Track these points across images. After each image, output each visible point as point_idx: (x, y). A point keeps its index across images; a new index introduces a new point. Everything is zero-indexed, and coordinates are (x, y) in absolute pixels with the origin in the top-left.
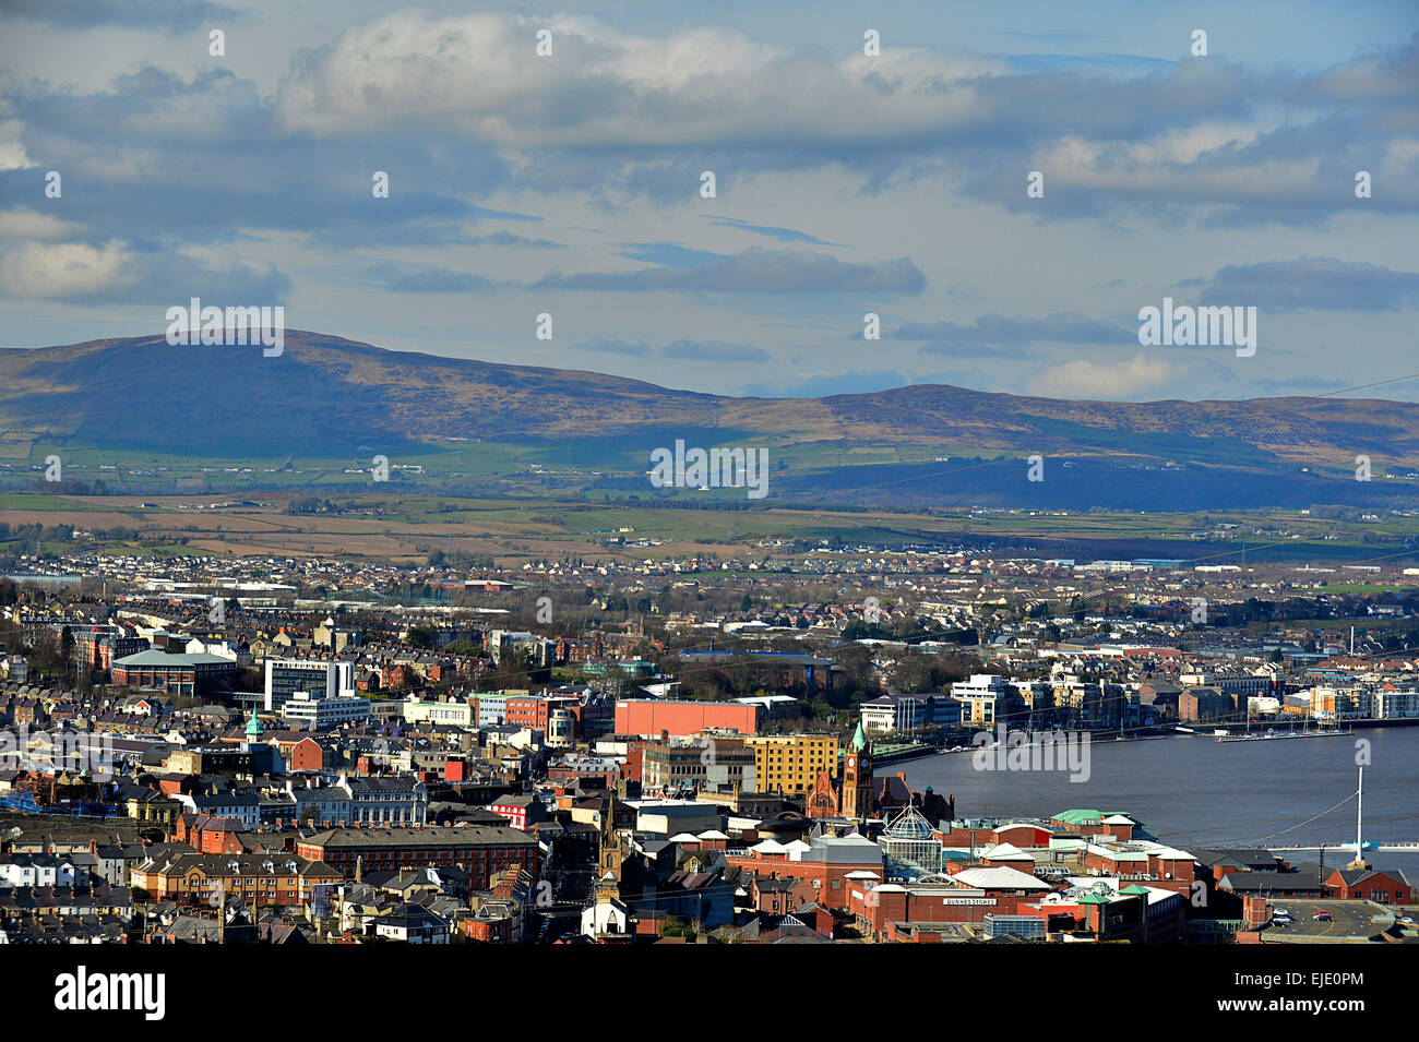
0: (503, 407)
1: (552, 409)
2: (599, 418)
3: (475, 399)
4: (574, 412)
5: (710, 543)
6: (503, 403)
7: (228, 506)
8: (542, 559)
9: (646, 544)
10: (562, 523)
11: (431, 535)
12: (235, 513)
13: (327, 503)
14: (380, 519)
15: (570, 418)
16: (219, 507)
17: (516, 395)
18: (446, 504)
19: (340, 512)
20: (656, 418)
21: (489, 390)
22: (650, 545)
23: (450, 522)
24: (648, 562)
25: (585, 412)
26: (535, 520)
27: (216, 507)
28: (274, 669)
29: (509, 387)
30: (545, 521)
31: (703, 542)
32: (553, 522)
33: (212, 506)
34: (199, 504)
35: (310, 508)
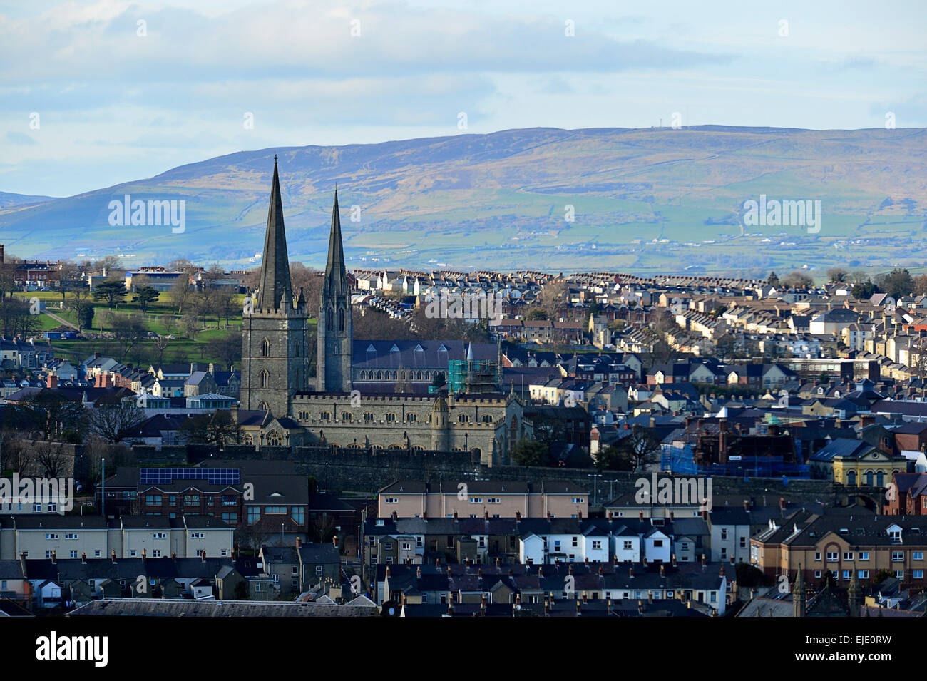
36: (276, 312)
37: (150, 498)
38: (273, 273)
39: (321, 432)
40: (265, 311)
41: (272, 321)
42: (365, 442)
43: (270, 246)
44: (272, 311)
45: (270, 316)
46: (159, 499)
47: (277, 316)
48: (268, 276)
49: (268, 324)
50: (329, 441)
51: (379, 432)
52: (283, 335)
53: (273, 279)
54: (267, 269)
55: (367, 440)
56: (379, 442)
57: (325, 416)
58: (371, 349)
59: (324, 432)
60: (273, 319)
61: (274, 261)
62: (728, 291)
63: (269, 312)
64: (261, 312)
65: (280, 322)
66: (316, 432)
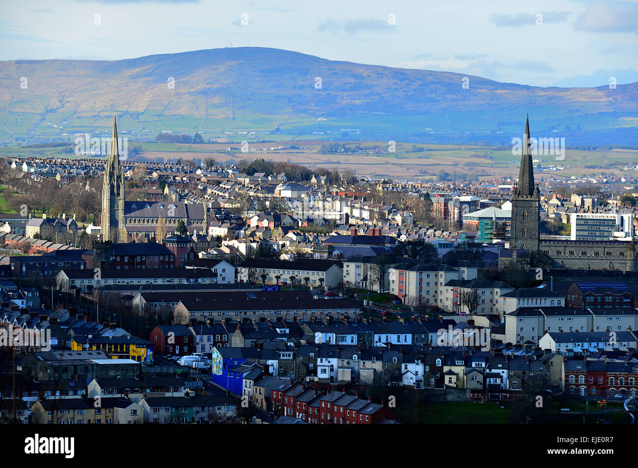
0: (404, 93)
1: (434, 95)
2: (463, 100)
3: (387, 89)
4: (447, 96)
5: (594, 168)
6: (404, 91)
7: (282, 149)
8: (509, 176)
9: (555, 169)
10: (491, 158)
11: (417, 164)
12: (289, 153)
13: (343, 146)
14: (378, 156)
15: (445, 100)
16: (276, 149)
17: (412, 87)
18: (418, 146)
19: (352, 152)
20: (498, 99)
21: (394, 84)
22: (557, 169)
23: (421, 158)
24: (573, 177)
25: (455, 97)
26: (474, 156)
27: (274, 149)
28: (577, 219)
29: (406, 82)
30: (480, 157)
31: (590, 167)
32: (485, 157)
33: (272, 149)
34: (264, 148)
35: (334, 150)
36: (531, 197)
37: (588, 298)
38: (528, 176)
39: (562, 261)
40: (525, 197)
41: (529, 202)
42: (588, 266)
43: (526, 161)
44: (529, 197)
45: (527, 199)
46: (592, 298)
47: (532, 199)
48: (525, 178)
49: (527, 204)
50: (566, 266)
51: (596, 261)
52: (535, 209)
53: (528, 179)
54: (525, 174)
55: (589, 265)
56: (596, 267)
57: (559, 252)
58: (134, 206)
59: (564, 261)
60: (530, 201)
61: (528, 170)
62: (180, 170)
63: (527, 197)
64: (523, 197)
65: (534, 203)
66: (560, 261)
